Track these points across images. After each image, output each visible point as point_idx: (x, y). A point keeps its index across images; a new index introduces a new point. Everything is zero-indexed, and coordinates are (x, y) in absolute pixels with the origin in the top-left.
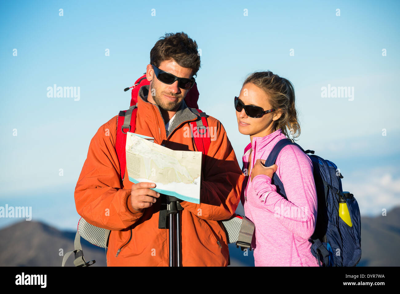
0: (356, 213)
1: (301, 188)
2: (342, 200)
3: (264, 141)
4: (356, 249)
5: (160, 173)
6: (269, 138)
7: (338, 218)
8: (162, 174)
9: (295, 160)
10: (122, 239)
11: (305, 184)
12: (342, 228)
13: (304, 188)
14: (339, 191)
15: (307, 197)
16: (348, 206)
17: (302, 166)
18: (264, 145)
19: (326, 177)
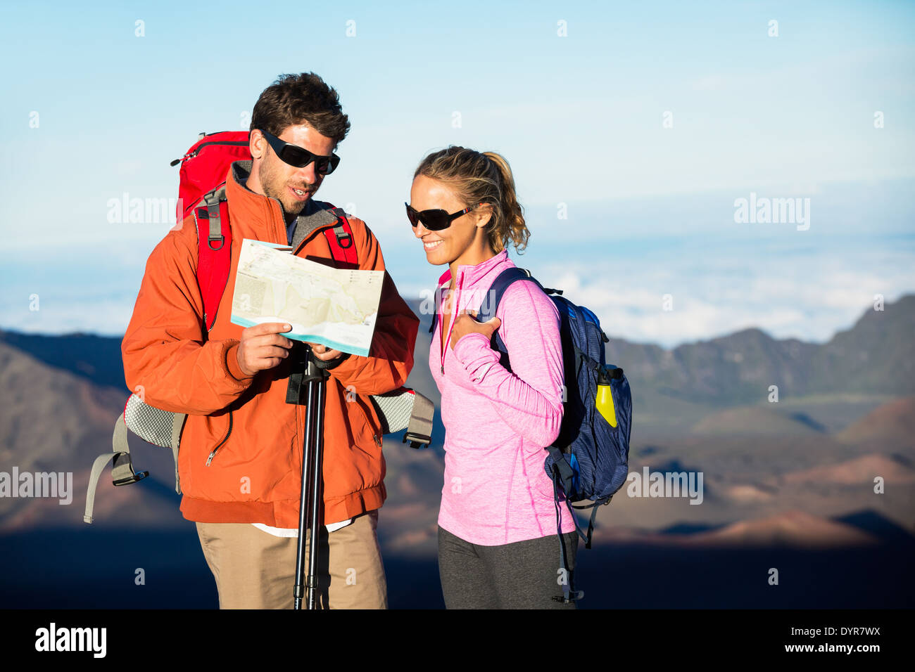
0: (625, 404)
1: (541, 359)
2: (604, 381)
3: (477, 272)
4: (619, 465)
5: (302, 307)
6: (485, 267)
7: (595, 410)
8: (305, 308)
9: (532, 308)
10: (214, 434)
11: (548, 352)
12: (599, 427)
13: (546, 359)
14: (599, 365)
15: (551, 375)
16: (613, 392)
17: (544, 319)
18: (477, 278)
19: (579, 339)
